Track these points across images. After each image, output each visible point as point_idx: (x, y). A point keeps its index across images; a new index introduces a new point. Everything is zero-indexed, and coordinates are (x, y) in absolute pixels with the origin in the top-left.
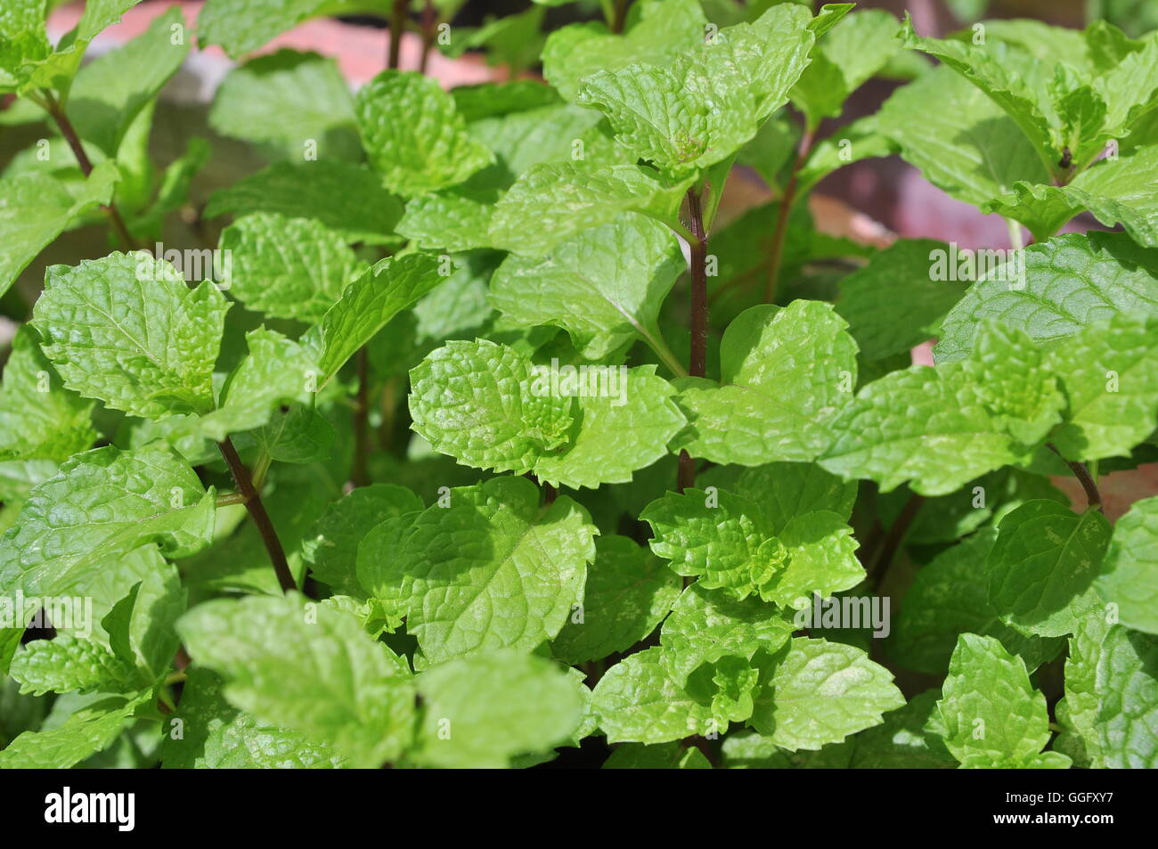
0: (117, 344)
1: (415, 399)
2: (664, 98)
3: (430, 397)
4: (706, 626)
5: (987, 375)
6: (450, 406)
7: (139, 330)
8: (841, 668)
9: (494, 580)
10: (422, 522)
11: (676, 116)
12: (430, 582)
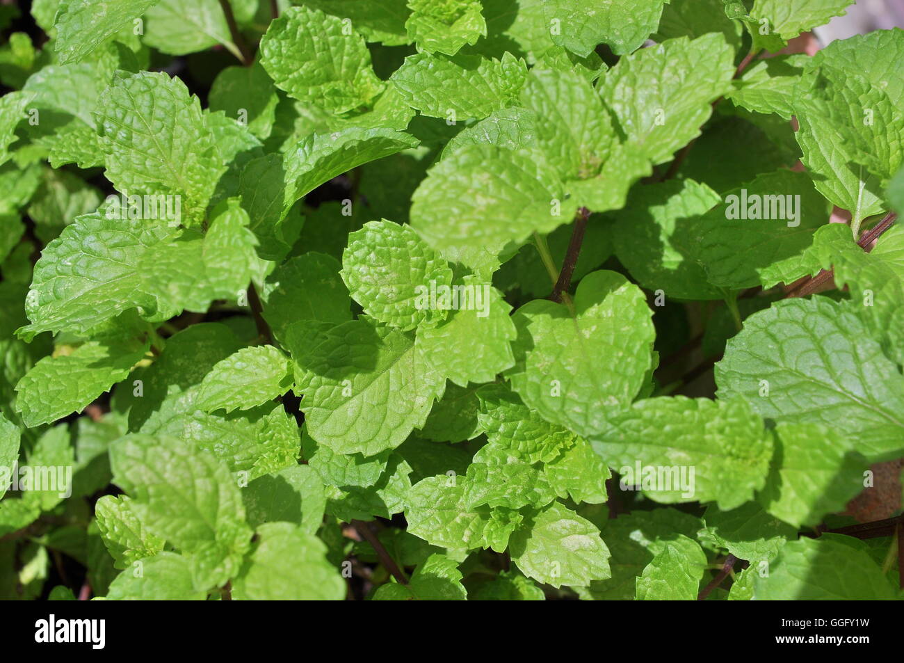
0: (149, 151)
1: (349, 253)
2: (586, 113)
3: (359, 254)
4: (506, 462)
5: (727, 430)
6: (372, 266)
7: (167, 145)
8: (580, 533)
9: (370, 388)
10: (332, 334)
11: (591, 130)
12: (324, 379)
